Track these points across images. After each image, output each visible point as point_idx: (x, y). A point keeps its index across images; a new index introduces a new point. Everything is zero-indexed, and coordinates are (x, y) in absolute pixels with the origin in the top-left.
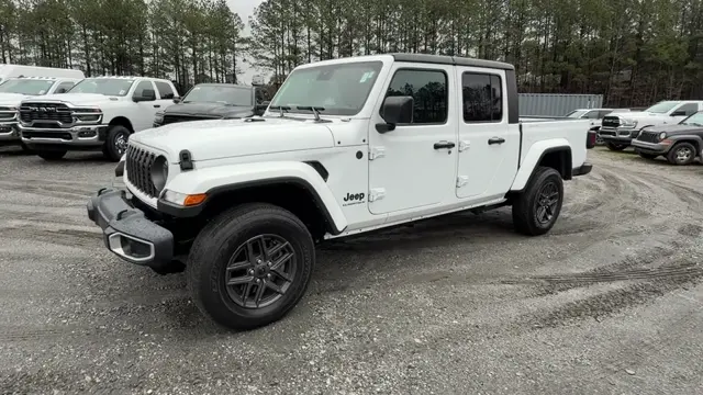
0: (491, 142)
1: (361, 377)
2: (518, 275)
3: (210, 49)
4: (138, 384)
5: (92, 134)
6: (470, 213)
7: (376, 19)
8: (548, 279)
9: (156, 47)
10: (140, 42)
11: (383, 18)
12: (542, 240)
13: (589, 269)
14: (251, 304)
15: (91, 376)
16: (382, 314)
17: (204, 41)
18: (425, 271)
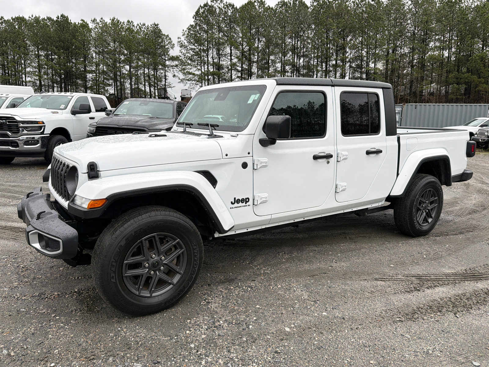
0: (368, 153)
1: (232, 359)
2: (392, 273)
3: (144, 66)
4: (44, 359)
5: (35, 142)
6: (354, 215)
7: (291, 38)
8: (419, 277)
9: (97, 65)
10: (85, 61)
11: (297, 36)
12: (422, 240)
13: (460, 269)
14: (146, 293)
15: (8, 350)
16: (261, 305)
17: (139, 60)
18: (307, 267)
